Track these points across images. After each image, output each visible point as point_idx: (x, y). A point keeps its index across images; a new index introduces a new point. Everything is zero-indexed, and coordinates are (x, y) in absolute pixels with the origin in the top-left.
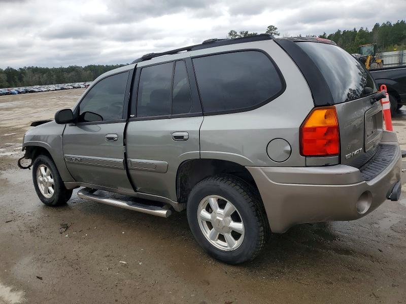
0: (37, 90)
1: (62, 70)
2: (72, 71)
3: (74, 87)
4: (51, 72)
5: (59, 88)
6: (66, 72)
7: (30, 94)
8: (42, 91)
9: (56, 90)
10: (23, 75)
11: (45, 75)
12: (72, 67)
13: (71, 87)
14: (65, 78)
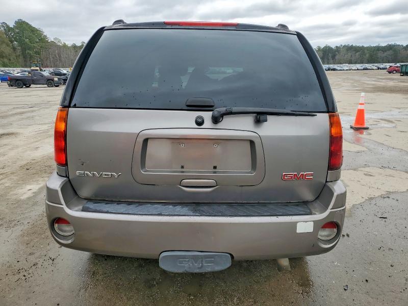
0: (339, 68)
1: (378, 49)
2: (389, 50)
3: (379, 68)
4: (366, 51)
5: (362, 68)
6: (382, 51)
7: (332, 71)
8: (344, 70)
9: (358, 69)
10: (337, 53)
11: (357, 54)
12: (390, 46)
13: (375, 68)
14: (378, 58)
